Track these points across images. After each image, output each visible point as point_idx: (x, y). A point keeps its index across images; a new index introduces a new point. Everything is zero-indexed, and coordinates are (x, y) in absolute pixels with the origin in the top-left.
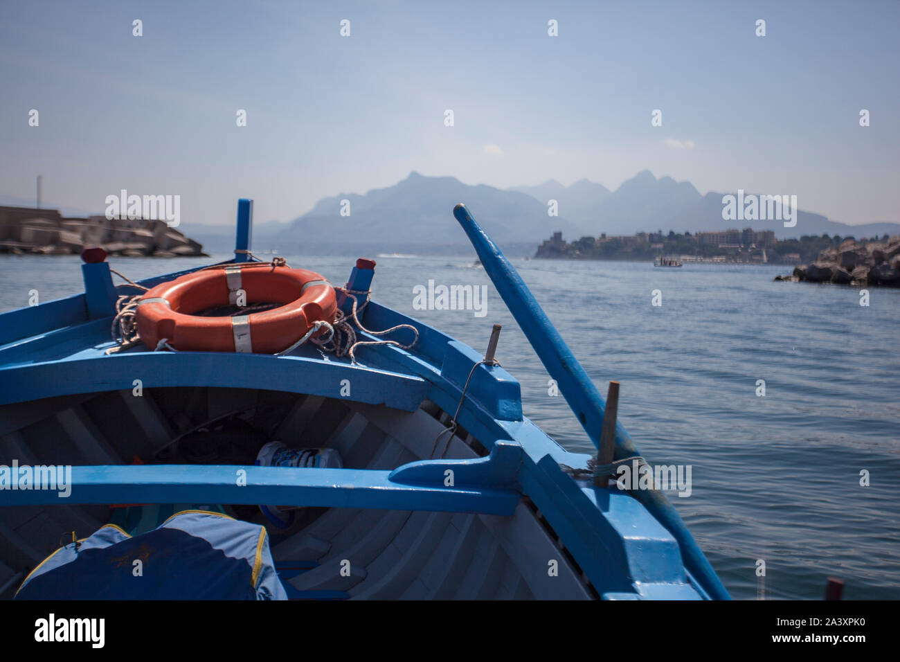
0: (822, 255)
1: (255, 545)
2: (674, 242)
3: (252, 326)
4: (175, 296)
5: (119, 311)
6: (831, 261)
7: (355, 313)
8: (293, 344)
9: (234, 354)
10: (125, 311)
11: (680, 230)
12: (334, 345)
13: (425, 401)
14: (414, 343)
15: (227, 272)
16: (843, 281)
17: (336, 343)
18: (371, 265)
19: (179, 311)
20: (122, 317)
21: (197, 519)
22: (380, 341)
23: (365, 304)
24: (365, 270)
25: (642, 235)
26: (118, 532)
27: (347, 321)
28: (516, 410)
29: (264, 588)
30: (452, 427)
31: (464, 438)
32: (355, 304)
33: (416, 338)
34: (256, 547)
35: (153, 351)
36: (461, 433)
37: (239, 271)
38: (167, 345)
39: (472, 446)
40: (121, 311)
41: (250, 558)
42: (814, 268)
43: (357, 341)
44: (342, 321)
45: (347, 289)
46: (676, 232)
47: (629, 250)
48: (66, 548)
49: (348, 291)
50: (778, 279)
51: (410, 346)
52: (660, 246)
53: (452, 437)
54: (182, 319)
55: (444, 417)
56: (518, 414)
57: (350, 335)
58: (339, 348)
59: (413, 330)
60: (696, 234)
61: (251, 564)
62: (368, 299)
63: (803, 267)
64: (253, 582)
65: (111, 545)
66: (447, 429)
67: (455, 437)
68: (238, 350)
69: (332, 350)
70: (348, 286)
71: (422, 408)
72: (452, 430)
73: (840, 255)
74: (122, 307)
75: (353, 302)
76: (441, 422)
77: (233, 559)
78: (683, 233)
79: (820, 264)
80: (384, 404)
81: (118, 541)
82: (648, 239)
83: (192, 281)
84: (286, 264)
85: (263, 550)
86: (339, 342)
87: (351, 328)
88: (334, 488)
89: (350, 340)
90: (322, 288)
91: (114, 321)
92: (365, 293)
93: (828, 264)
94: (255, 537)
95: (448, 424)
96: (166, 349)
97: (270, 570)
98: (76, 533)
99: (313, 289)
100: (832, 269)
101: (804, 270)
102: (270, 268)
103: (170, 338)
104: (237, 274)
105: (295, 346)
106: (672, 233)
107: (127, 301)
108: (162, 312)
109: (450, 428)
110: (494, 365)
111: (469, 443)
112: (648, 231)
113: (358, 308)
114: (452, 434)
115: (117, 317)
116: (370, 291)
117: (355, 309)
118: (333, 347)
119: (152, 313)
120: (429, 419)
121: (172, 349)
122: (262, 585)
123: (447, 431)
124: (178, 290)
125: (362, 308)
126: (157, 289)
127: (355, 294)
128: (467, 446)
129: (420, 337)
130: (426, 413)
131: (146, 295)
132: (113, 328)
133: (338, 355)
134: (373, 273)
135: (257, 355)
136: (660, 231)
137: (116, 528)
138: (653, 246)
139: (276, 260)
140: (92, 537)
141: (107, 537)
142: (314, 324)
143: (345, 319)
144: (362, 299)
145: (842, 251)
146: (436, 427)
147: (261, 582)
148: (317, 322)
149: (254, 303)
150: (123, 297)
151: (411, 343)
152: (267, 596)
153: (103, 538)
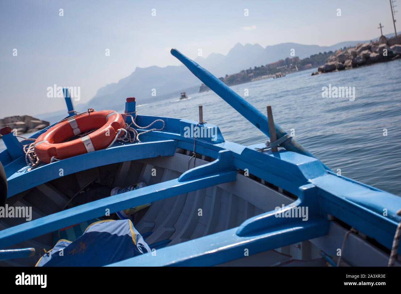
0: (329, 59)
1: (129, 227)
2: (258, 71)
3: (92, 139)
4: (50, 138)
5: (26, 152)
6: (334, 61)
7: (133, 121)
8: (112, 142)
9: (88, 154)
10: (29, 151)
11: (259, 65)
12: (128, 138)
13: (177, 149)
14: (164, 127)
15: (69, 121)
16: (342, 68)
17: (129, 137)
18: (133, 99)
19: (54, 143)
20: (28, 154)
21: (100, 225)
22: (148, 131)
23: (136, 117)
24: (131, 103)
25: (243, 71)
26: (66, 242)
27: (130, 127)
28: (221, 138)
29: (139, 244)
30: (194, 155)
31: (201, 158)
32: (132, 118)
33: (164, 124)
34: (129, 228)
35: (50, 163)
36: (199, 156)
37: (74, 119)
38: (55, 159)
39: (205, 160)
40: (27, 152)
41: (129, 233)
42: (327, 66)
43: (138, 134)
44: (128, 127)
45: (126, 113)
46: (257, 66)
47: (239, 79)
48: (44, 257)
49: (127, 114)
50: (313, 74)
51: (162, 129)
52: (252, 74)
53: (195, 159)
54: (58, 146)
55: (188, 153)
56: (222, 139)
57: (134, 132)
58: (130, 139)
59: (161, 121)
60: (266, 66)
61: (130, 236)
62: (136, 115)
63: (322, 67)
64: (134, 242)
65: (65, 248)
66: (191, 157)
67: (197, 159)
68: (88, 151)
69: (128, 141)
70: (126, 112)
71: (177, 152)
72: (194, 157)
73: (337, 57)
74: (27, 151)
75: (131, 117)
76: (188, 155)
77: (122, 236)
78: (260, 66)
79: (329, 64)
80: (160, 156)
81: (67, 245)
82: (246, 72)
83: (55, 130)
84: (94, 110)
85: (133, 229)
86: (130, 137)
87: (133, 129)
88: (157, 192)
89: (135, 134)
90: (116, 115)
91: (26, 157)
92: (134, 112)
93: (333, 63)
94: (127, 224)
95: (191, 155)
96: (55, 161)
97: (139, 236)
98: (45, 249)
99: (112, 116)
100: (335, 65)
101: (323, 68)
102: (88, 114)
103: (56, 155)
104: (74, 121)
105: (113, 143)
106: (256, 67)
107: (28, 147)
108: (48, 146)
109: (193, 156)
110: (204, 123)
111: (204, 159)
112: (245, 69)
113: (134, 119)
114: (195, 158)
115: (26, 155)
116: (136, 111)
117: (133, 120)
118: (128, 140)
119: (43, 148)
120: (182, 156)
121: (59, 160)
122: (138, 243)
123: (192, 158)
124: (50, 135)
125: (135, 119)
126: (40, 138)
127: (130, 114)
128: (203, 161)
129: (166, 123)
130: (179, 154)
131: (36, 142)
132: (26, 160)
133: (132, 142)
134: (135, 102)
135: (98, 151)
136: (251, 68)
137: (64, 241)
138: (249, 75)
139: (90, 110)
140: (55, 247)
141: (62, 245)
142: (118, 131)
143: (129, 126)
144: (134, 115)
145: (338, 55)
146: (186, 158)
147: (137, 242)
148: (119, 130)
149: (85, 132)
150: (25, 146)
151: (162, 127)
152: (142, 246)
153: (60, 246)
